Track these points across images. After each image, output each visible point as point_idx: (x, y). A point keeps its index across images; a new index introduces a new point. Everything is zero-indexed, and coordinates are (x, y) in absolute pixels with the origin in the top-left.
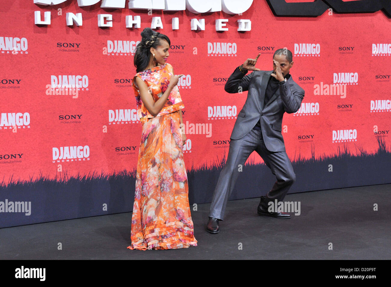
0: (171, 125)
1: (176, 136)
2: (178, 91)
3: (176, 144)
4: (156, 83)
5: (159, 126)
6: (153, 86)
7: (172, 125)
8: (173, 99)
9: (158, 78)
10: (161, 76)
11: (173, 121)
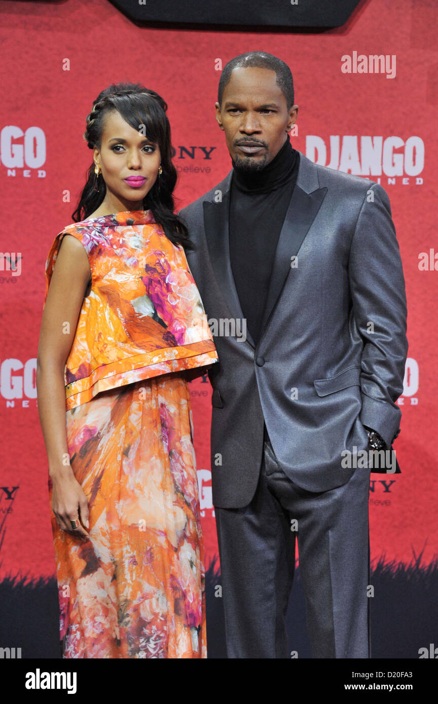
0: (163, 424)
1: (178, 461)
2: (199, 303)
3: (177, 491)
4: (129, 262)
5: (108, 432)
7: (166, 424)
8: (178, 328)
9: (138, 249)
10: (147, 244)
11: (168, 410)
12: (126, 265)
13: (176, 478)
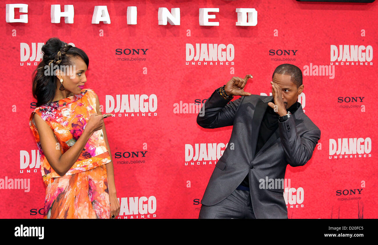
0: (90, 188)
1: (98, 205)
2: (102, 136)
4: (64, 124)
5: (69, 190)
6: (59, 129)
7: (92, 188)
8: (92, 149)
9: (68, 116)
10: (73, 112)
11: (93, 182)
12: (62, 126)
13: (97, 213)
